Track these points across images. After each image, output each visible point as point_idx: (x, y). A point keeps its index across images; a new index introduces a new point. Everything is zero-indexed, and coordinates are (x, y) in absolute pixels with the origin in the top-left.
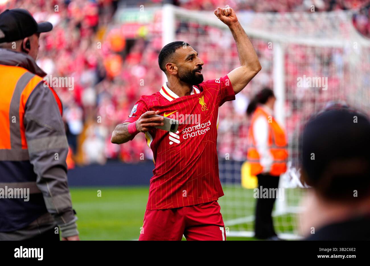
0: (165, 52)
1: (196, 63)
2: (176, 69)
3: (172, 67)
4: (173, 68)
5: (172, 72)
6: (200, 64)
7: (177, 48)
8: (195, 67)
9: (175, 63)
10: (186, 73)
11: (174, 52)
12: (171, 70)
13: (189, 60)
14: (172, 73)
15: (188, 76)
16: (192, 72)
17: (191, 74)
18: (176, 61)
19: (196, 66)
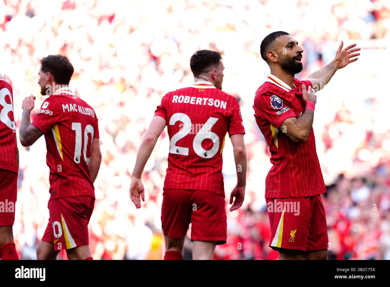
0: (266, 41)
1: (296, 50)
2: (277, 57)
3: (272, 55)
4: (274, 56)
5: (274, 59)
6: (300, 51)
7: (277, 37)
8: (295, 55)
9: (275, 51)
10: (286, 60)
11: (274, 40)
12: (272, 58)
13: (289, 47)
14: (272, 60)
15: (288, 63)
16: (292, 59)
17: (291, 61)
18: (276, 48)
19: (296, 53)
